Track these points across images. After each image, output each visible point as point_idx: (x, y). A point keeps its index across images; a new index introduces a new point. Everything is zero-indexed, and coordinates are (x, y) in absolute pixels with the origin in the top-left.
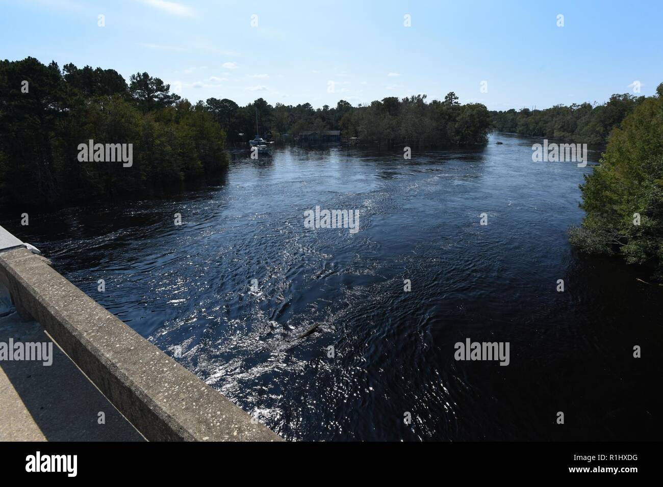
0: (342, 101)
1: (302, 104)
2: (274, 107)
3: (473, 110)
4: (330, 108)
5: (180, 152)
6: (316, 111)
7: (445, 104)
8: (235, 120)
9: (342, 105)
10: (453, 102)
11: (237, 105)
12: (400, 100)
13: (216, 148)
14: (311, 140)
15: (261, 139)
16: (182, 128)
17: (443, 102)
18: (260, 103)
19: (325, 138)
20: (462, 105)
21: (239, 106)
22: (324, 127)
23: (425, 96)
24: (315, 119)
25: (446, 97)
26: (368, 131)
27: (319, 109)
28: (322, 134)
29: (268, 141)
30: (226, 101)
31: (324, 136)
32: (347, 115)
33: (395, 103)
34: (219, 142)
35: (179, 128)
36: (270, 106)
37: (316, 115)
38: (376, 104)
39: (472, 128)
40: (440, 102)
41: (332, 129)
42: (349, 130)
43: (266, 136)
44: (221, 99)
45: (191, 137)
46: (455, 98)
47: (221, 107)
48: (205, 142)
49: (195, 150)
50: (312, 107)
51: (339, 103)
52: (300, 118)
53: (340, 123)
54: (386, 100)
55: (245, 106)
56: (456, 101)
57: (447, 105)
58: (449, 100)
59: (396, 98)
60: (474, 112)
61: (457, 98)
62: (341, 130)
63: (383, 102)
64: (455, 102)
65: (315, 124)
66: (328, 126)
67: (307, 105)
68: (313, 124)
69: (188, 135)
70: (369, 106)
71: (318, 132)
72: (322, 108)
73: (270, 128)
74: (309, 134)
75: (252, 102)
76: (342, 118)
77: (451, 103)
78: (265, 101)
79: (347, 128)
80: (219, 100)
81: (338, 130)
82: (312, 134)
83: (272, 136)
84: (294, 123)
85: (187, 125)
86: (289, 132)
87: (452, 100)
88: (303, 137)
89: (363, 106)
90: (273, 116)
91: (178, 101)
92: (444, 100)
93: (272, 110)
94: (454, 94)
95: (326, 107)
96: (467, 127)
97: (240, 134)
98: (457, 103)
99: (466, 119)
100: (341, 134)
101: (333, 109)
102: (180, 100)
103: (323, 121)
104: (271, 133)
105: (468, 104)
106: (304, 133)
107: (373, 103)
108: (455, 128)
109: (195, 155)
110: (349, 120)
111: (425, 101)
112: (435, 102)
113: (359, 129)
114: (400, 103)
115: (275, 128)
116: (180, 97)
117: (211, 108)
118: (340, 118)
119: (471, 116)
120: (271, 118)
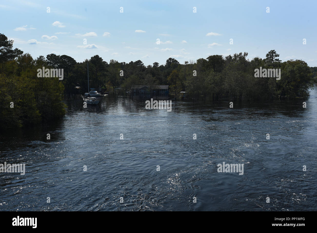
0: (170, 59)
1: (134, 61)
2: (109, 63)
3: (294, 67)
4: (159, 65)
5: (20, 102)
6: (147, 67)
7: (266, 61)
8: (72, 74)
9: (170, 63)
10: (274, 59)
11: (75, 61)
12: (224, 58)
13: (54, 99)
14: (142, 93)
15: (96, 92)
16: (23, 79)
17: (264, 60)
18: (96, 60)
19: (155, 91)
20: (283, 62)
21: (77, 62)
22: (154, 81)
23: (246, 54)
24: (146, 75)
25: (267, 55)
26: (194, 86)
27: (149, 66)
28: (152, 89)
29: (102, 93)
30: (65, 57)
31: (154, 90)
32: (175, 71)
33: (220, 61)
34: (58, 94)
35: (20, 79)
36: (105, 62)
37: (147, 71)
38: (201, 62)
39: (293, 83)
40: (261, 59)
41: (161, 84)
42: (177, 85)
43: (100, 90)
44: (60, 56)
45: (31, 88)
46: (276, 56)
47: (60, 63)
48: (43, 93)
49: (35, 100)
50: (143, 64)
51: (167, 61)
52: (132, 74)
53: (169, 78)
54: (211, 58)
55: (82, 62)
56: (277, 58)
57: (268, 62)
58: (270, 57)
59: (221, 56)
60: (295, 68)
61: (278, 56)
62: (169, 84)
63: (208, 60)
64: (276, 60)
65: (146, 79)
66: (158, 81)
67: (139, 62)
68: (143, 79)
69: (29, 86)
70: (195, 64)
71: (148, 86)
72: (152, 65)
73: (105, 82)
74: (140, 88)
75: (89, 59)
76: (171, 74)
77: (272, 60)
78: (101, 58)
79: (175, 83)
80: (59, 56)
81: (166, 84)
82: (142, 89)
83: (106, 90)
84: (127, 78)
85: (28, 77)
86: (123, 86)
87: (273, 58)
88: (135, 91)
89: (189, 63)
90: (107, 71)
91: (20, 55)
92: (266, 58)
93: (107, 66)
94: (275, 52)
95: (156, 64)
96: (288, 82)
97: (77, 87)
98: (278, 60)
99: (287, 75)
100: (169, 88)
101: (162, 66)
102: (23, 54)
103: (153, 77)
104: (105, 87)
105: (288, 61)
106: (136, 87)
107: (199, 61)
108: (277, 83)
109: (34, 105)
110: (177, 76)
111: (247, 58)
112: (256, 59)
113: (186, 83)
114: (223, 60)
115: (109, 82)
116: (22, 52)
117: (51, 63)
118: (168, 74)
119: (292, 71)
120: (105, 73)
